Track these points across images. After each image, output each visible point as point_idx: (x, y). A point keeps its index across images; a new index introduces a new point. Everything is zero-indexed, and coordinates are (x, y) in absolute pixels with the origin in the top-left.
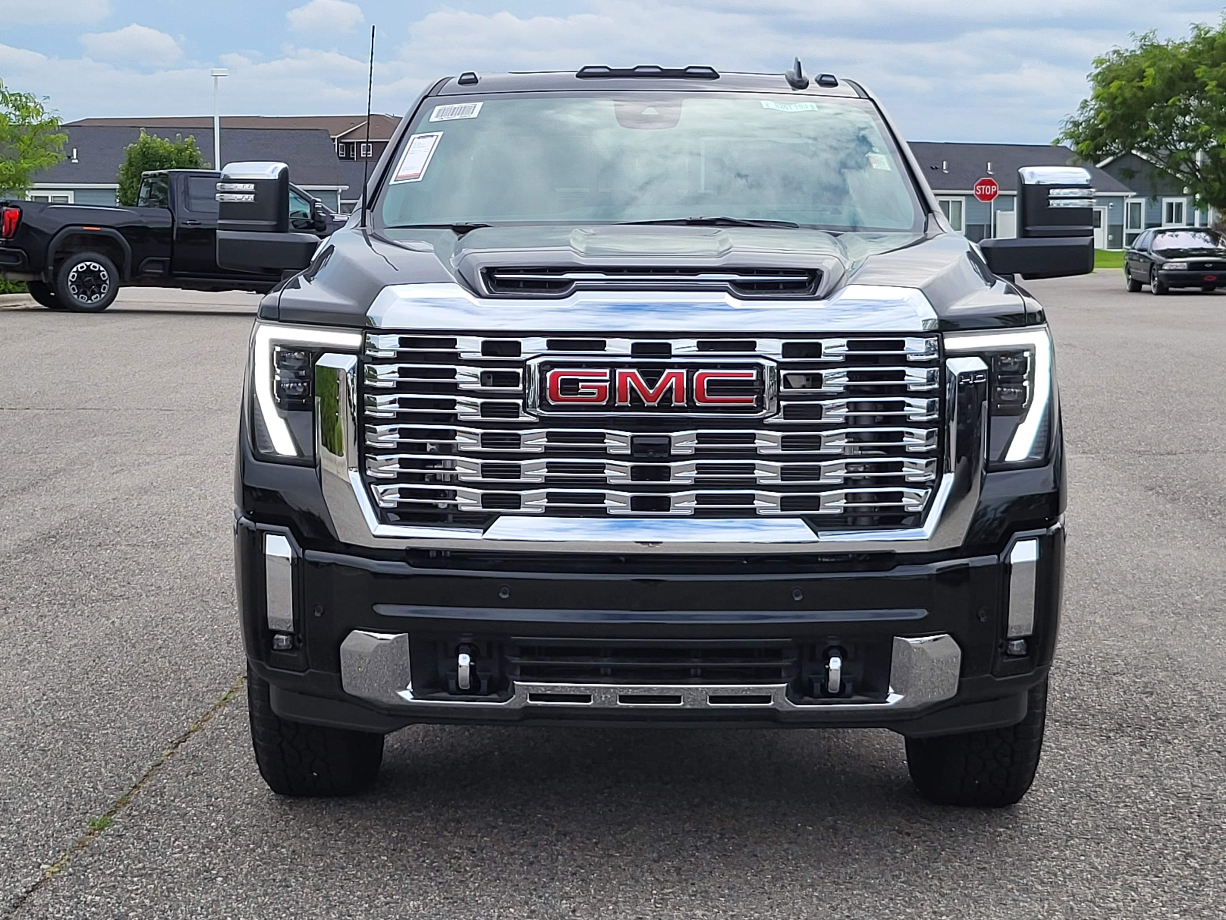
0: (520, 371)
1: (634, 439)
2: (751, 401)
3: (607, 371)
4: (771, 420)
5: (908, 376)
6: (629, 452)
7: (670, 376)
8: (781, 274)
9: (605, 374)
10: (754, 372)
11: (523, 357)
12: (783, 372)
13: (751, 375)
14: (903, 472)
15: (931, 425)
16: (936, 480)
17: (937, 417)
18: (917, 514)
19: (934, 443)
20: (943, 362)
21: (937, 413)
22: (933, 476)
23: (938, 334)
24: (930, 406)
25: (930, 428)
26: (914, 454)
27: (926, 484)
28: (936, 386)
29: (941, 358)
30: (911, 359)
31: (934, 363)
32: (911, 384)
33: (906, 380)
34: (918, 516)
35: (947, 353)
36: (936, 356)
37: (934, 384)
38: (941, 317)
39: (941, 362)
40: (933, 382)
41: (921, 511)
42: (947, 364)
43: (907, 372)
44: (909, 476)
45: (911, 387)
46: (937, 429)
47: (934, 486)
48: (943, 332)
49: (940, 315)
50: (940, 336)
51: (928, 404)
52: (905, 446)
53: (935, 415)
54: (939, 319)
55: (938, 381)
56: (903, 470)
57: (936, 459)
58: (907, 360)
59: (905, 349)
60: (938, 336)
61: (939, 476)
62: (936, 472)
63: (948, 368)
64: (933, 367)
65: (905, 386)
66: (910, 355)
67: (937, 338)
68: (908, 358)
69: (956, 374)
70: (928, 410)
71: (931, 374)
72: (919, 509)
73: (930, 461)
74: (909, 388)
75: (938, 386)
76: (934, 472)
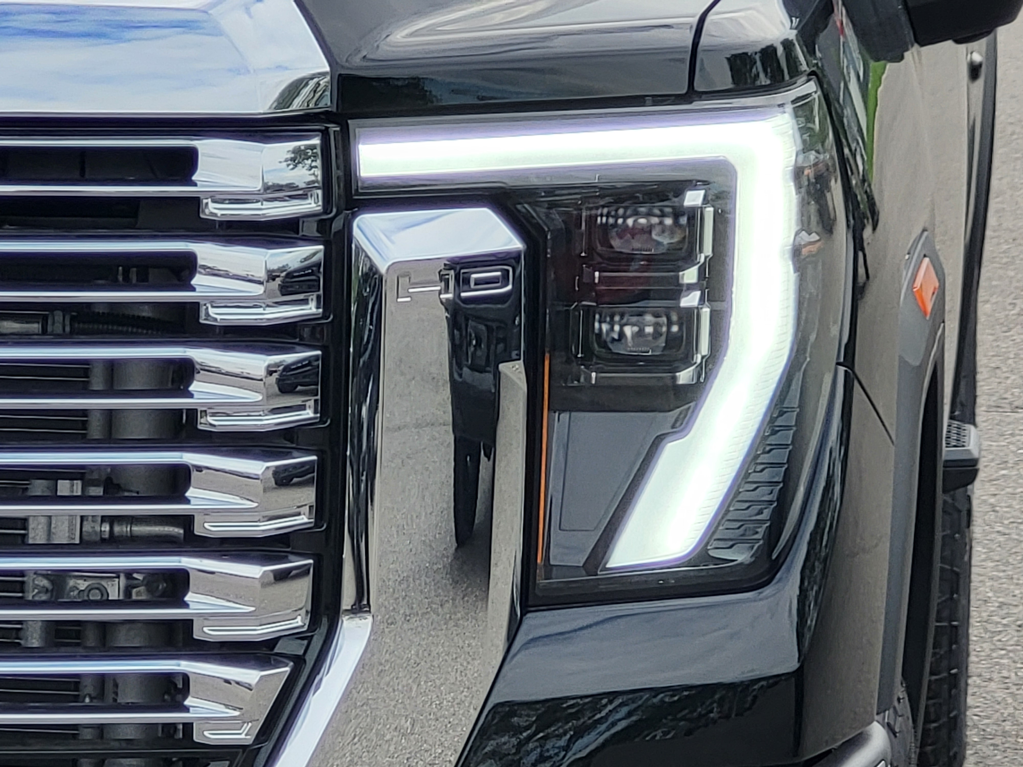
5: (208, 272)
14: (186, 605)
15: (294, 445)
16: (312, 636)
17: (311, 415)
18: (237, 753)
19: (299, 507)
20: (344, 225)
21: (312, 403)
22: (300, 624)
23: (327, 128)
24: (284, 380)
25: (290, 452)
26: (226, 547)
27: (276, 650)
28: (314, 310)
29: (334, 210)
30: (215, 215)
31: (310, 229)
32: (215, 302)
33: (198, 289)
34: (240, 758)
35: (360, 191)
36: (313, 205)
37: (305, 302)
38: (343, 67)
39: (337, 225)
40: (301, 296)
41: (251, 742)
42: (356, 232)
43: (200, 262)
44: (206, 623)
45: (212, 311)
46: (314, 458)
47: (307, 658)
48: (349, 121)
49: (338, 60)
50: (335, 131)
51: (279, 373)
52: (193, 516)
53: (305, 409)
54: (340, 75)
55: (321, 292)
56: (187, 599)
57: (310, 564)
58: (202, 216)
59: (194, 178)
60: (325, 134)
61: (325, 620)
62: (309, 608)
63: (358, 248)
64: (301, 243)
65: (194, 307)
66: (214, 201)
67: (322, 140)
68: (207, 211)
69: (383, 268)
70: (280, 390)
71: (292, 269)
72: (243, 736)
73: (290, 570)
74: (207, 314)
75: (321, 310)
76: (301, 609)
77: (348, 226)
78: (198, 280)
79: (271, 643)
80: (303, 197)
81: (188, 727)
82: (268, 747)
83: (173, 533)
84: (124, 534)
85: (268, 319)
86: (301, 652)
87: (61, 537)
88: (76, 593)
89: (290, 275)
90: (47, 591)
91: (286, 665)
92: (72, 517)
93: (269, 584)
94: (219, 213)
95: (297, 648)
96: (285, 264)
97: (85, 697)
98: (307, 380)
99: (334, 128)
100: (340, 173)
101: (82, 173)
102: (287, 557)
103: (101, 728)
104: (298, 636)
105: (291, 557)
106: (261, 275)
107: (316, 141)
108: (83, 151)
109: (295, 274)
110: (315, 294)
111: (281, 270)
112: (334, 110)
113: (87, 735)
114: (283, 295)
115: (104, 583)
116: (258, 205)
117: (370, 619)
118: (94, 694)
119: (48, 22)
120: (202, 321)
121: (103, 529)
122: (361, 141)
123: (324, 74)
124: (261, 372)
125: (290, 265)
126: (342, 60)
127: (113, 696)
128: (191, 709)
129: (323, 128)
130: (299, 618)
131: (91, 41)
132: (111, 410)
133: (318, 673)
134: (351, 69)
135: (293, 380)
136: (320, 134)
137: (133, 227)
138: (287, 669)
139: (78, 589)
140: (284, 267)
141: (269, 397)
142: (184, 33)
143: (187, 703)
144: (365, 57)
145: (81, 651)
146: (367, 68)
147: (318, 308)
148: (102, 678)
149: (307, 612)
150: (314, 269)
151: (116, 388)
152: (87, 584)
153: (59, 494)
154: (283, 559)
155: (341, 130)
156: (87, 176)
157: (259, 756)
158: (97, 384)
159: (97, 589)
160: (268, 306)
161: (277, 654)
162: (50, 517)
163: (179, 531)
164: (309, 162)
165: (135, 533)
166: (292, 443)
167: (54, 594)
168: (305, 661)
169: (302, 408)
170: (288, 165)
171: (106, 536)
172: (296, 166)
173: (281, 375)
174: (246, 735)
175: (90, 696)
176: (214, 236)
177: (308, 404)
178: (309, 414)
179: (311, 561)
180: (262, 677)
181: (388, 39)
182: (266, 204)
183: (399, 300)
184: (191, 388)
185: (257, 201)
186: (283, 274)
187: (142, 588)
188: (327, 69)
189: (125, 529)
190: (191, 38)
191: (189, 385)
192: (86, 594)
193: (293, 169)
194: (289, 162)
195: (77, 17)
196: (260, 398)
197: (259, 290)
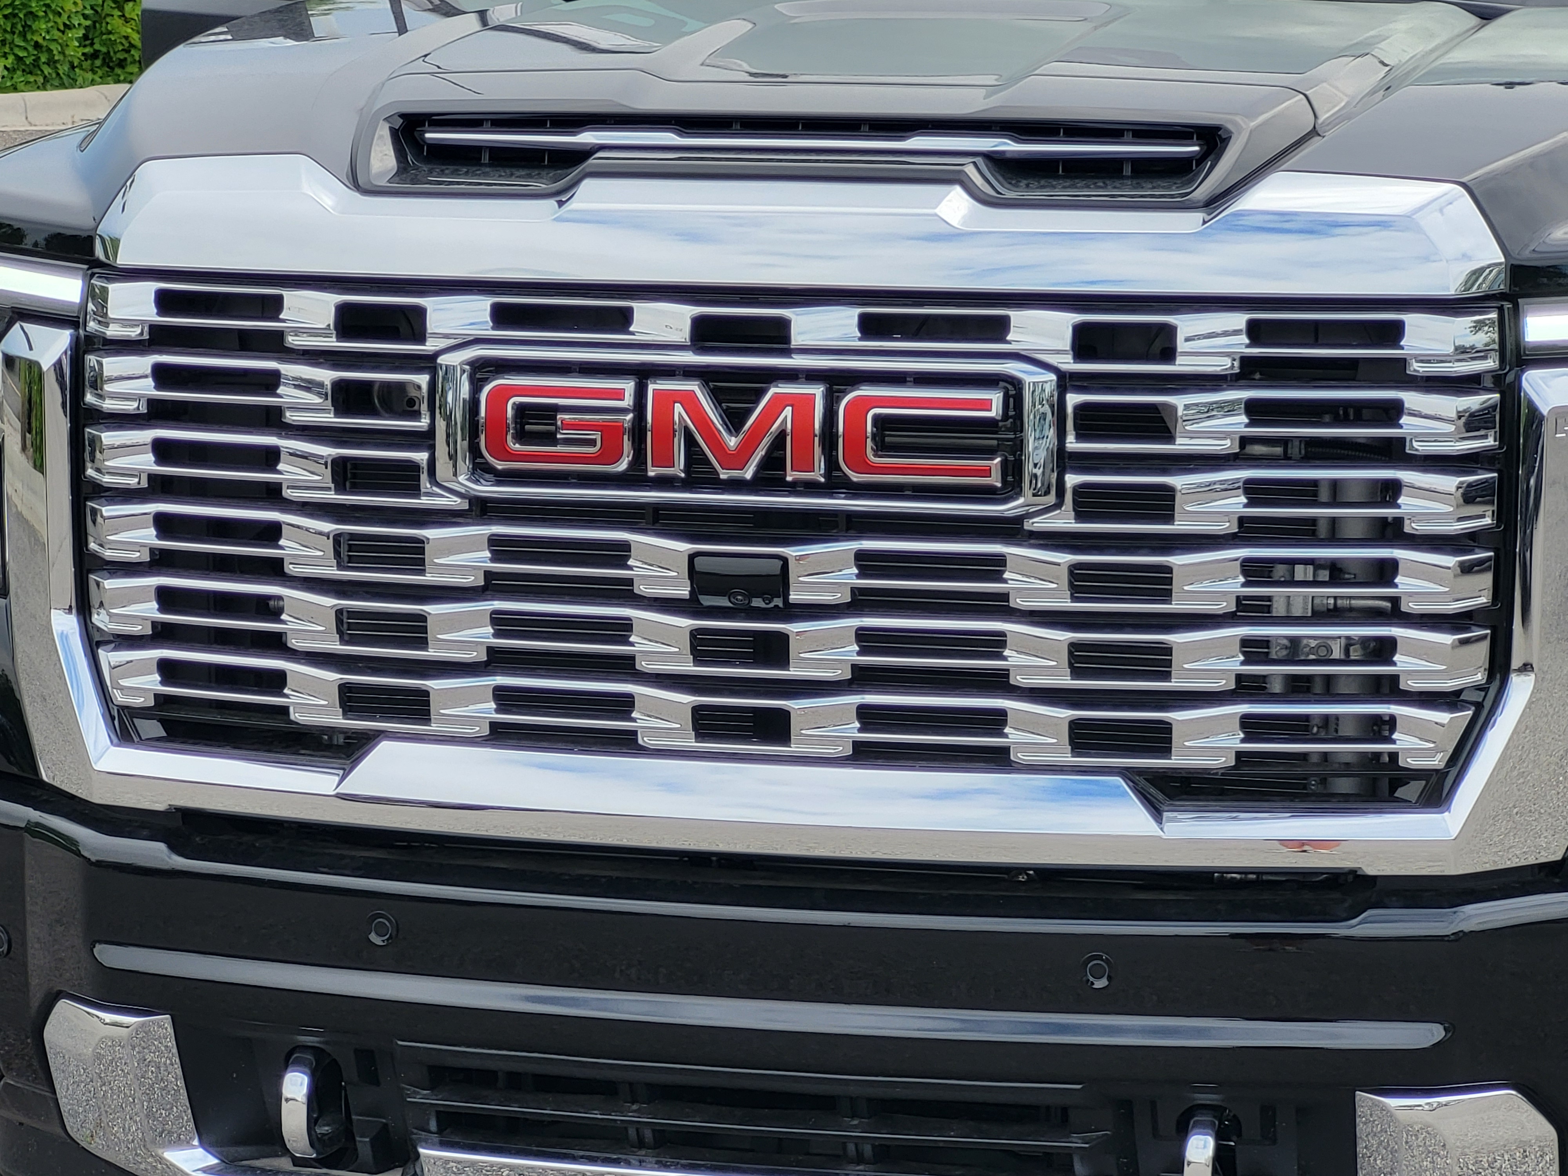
0: (423, 380)
1: (697, 560)
2: (987, 473)
3: (628, 386)
4: (1039, 524)
5: (1413, 414)
6: (684, 592)
7: (779, 402)
8: (1128, 136)
9: (618, 395)
10: (996, 398)
11: (430, 346)
12: (1073, 399)
13: (986, 405)
14: (1394, 664)
15: (1476, 544)
16: (1489, 688)
17: (1490, 522)
18: (1432, 775)
19: (1480, 591)
20: (1515, 378)
21: (1490, 513)
22: (1480, 678)
23: (1502, 305)
24: (1467, 494)
25: (1474, 550)
26: (1425, 620)
27: (1461, 698)
28: (1492, 443)
29: (1508, 368)
30: (1418, 371)
31: (1488, 382)
32: (1418, 437)
33: (1405, 427)
34: (1434, 779)
35: (1527, 353)
36: (1493, 364)
37: (1485, 437)
38: (1515, 259)
39: (1510, 378)
40: (1482, 432)
41: (1442, 767)
42: (1524, 384)
43: (1406, 405)
44: (1410, 677)
45: (1415, 444)
46: (1492, 554)
47: (1485, 704)
48: (1519, 300)
49: (1512, 254)
50: (1508, 308)
51: (1463, 489)
52: (1400, 597)
53: (1485, 517)
54: (1512, 265)
55: (1497, 429)
56: (1395, 659)
57: (1488, 634)
58: (1408, 372)
59: (1402, 343)
60: (1501, 309)
61: (1498, 676)
62: (1487, 666)
63: (1526, 394)
64: (1481, 392)
65: (1401, 441)
66: (1417, 362)
67: (1499, 315)
68: (1412, 369)
69: (1544, 410)
70: (1464, 501)
71: (1473, 410)
72: (1436, 763)
73: (1470, 637)
74: (1412, 447)
75: (1497, 443)
76: (1481, 667)
77: (1518, 379)
78: (1404, 420)
79: (1458, 693)
80: (1485, 358)
81: (1394, 756)
82: (1454, 772)
83: (1381, 606)
84: (1345, 606)
85: (1458, 450)
86: (1480, 700)
87: (1297, 612)
88: (1308, 649)
89: (1472, 415)
90: (1286, 648)
91: (1469, 710)
92: (1305, 597)
93: (1457, 647)
94: (1421, 370)
95: (1477, 697)
96: (1468, 406)
97: (1313, 727)
98: (1484, 493)
99: (1507, 305)
100: (1513, 338)
101: (1317, 340)
102: (1470, 628)
103: (1325, 755)
104: (1479, 688)
105: (1473, 628)
106: (1454, 415)
107: (1494, 315)
108: (1316, 323)
109: (1476, 414)
110: (1493, 431)
111: (1465, 411)
112: (1508, 292)
113: (1314, 759)
114: (1467, 431)
115: (1329, 642)
116: (1450, 365)
117: (1533, 676)
118: (1320, 725)
119: (1276, 222)
120: (1408, 451)
121: (1329, 602)
122: (1529, 315)
123: (1500, 264)
124: (1453, 490)
125: (1472, 407)
126: (1514, 254)
127: (1335, 726)
128: (1398, 742)
129: (1499, 305)
130: (1479, 674)
131: (1303, 236)
132: (1334, 518)
133: (1494, 715)
134: (1520, 260)
135: (1474, 493)
136: (1497, 310)
137: (1354, 380)
138: (1470, 713)
139: (1309, 646)
140: (1468, 408)
141: (1458, 506)
142: (1380, 230)
143: (1394, 736)
144: (1534, 250)
145: (1313, 698)
146: (1536, 260)
147: (1495, 441)
148: (1326, 718)
149: (1485, 669)
150: (1490, 410)
151: (1339, 500)
152: (1316, 642)
153: (1296, 579)
154: (1466, 629)
155: (1513, 306)
156: (1320, 342)
157: (1448, 777)
158: (1324, 496)
159: (1324, 646)
160: (1457, 441)
161: (1463, 701)
162: (1289, 597)
163: (1387, 605)
164: (1486, 328)
165: (1353, 606)
166: (1475, 542)
167: (1292, 650)
168: (1483, 706)
169: (1483, 516)
170: (1472, 331)
171: (1331, 607)
172: (1477, 332)
173: (1465, 491)
174: (1439, 762)
175: (1317, 725)
176: (1416, 387)
177: (1487, 513)
178: (1488, 521)
179: (1489, 631)
180: (1452, 718)
181: (1550, 236)
182: (1457, 364)
183: (1558, 436)
184: (1399, 501)
185: (1450, 362)
186: (1467, 414)
187: (1357, 646)
188: (1503, 260)
189: (1345, 602)
190: (1385, 233)
191: (1398, 499)
192: (1315, 649)
193: (1475, 334)
194: (1472, 329)
195: (1294, 218)
196: (1452, 509)
197: (1451, 428)
